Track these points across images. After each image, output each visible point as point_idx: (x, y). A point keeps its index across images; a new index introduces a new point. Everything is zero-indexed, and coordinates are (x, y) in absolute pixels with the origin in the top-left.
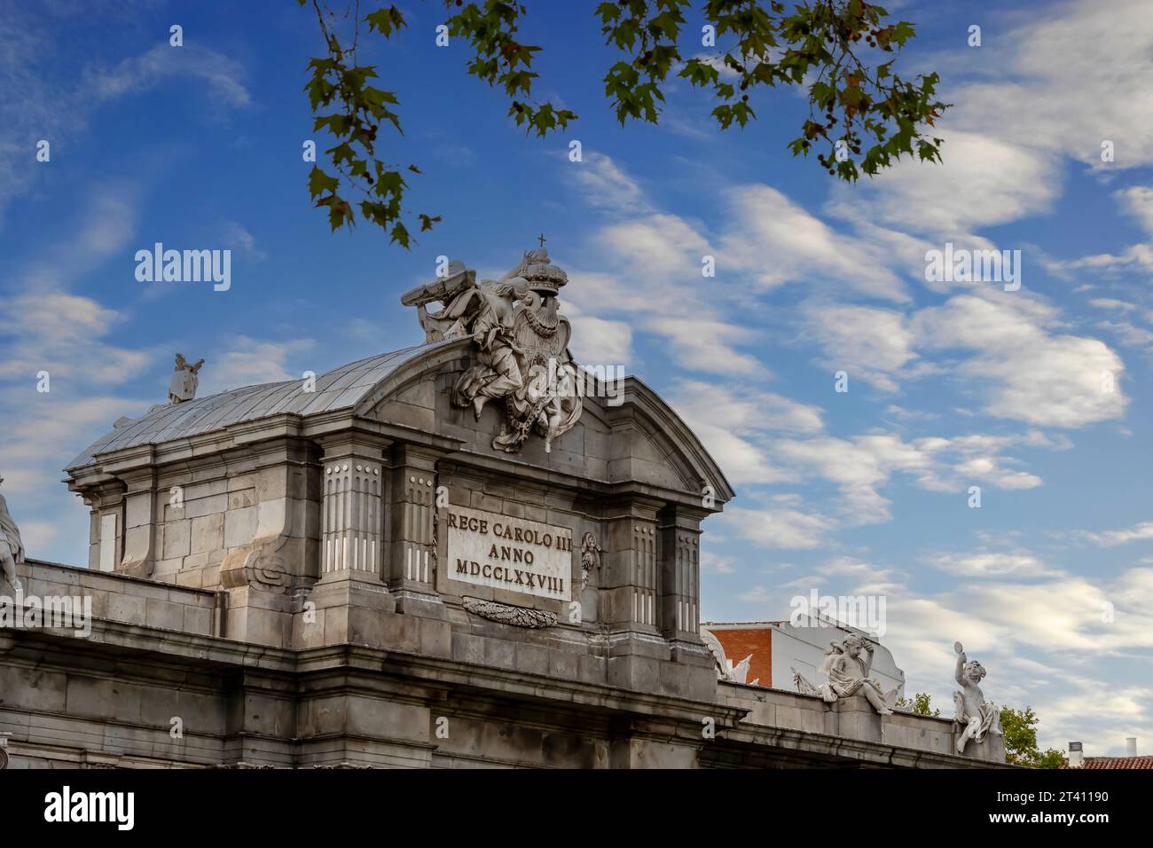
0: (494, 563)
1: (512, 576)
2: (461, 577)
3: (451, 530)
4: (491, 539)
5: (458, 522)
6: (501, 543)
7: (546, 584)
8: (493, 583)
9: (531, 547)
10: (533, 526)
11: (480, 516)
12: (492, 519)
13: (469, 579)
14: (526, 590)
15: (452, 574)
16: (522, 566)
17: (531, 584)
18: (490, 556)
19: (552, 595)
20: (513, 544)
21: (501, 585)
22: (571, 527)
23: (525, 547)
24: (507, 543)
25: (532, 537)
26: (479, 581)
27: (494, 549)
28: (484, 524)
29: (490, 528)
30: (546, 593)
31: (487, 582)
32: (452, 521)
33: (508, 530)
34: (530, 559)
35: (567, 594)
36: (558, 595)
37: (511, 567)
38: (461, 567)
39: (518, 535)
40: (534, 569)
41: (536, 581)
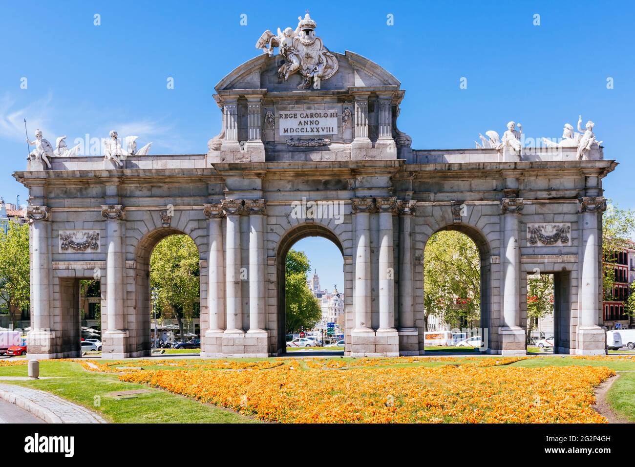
0: (300, 127)
1: (309, 129)
2: (286, 134)
3: (281, 120)
4: (299, 119)
5: (284, 116)
6: (303, 120)
7: (325, 130)
8: (300, 134)
9: (318, 119)
10: (318, 111)
12: (298, 113)
13: (289, 134)
14: (316, 133)
15: (282, 133)
16: (314, 126)
17: (318, 131)
18: (299, 125)
19: (328, 133)
20: (309, 119)
21: (305, 134)
22: (337, 108)
23: (315, 119)
24: (306, 119)
25: (319, 115)
26: (295, 134)
27: (300, 122)
28: (295, 115)
29: (298, 116)
30: (325, 133)
31: (297, 134)
32: (281, 116)
33: (307, 115)
34: (317, 123)
35: (335, 132)
36: (331, 133)
37: (308, 127)
38: (286, 131)
39: (312, 116)
40: (319, 126)
41: (320, 130)
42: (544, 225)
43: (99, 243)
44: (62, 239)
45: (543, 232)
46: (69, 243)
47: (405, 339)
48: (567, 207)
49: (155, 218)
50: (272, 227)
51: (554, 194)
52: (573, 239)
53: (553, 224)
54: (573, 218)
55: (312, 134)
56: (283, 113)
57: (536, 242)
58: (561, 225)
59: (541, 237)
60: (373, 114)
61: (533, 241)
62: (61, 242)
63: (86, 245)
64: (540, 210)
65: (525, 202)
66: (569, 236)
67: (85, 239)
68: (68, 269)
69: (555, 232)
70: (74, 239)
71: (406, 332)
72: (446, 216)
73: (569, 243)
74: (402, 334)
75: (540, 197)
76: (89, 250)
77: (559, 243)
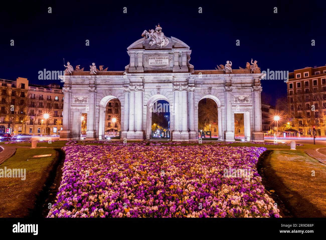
1: (159, 63)
2: (151, 64)
3: (149, 60)
6: (157, 60)
9: (162, 59)
10: (162, 57)
11: (154, 57)
13: (152, 64)
14: (161, 64)
15: (150, 64)
16: (161, 62)
17: (162, 63)
18: (155, 61)
19: (165, 64)
20: (159, 60)
21: (158, 64)
23: (161, 59)
24: (158, 60)
26: (154, 64)
29: (155, 58)
30: (164, 64)
31: (155, 64)
32: (150, 58)
33: (158, 58)
34: (162, 61)
35: (168, 64)
36: (166, 64)
37: (159, 62)
38: (151, 63)
39: (160, 58)
40: (162, 62)
41: (163, 63)
42: (240, 96)
43: (87, 100)
44: (75, 98)
45: (240, 98)
46: (77, 100)
47: (191, 135)
48: (248, 90)
49: (106, 92)
50: (146, 96)
51: (243, 85)
52: (250, 101)
53: (243, 96)
54: (251, 93)
55: (160, 64)
56: (150, 57)
57: (237, 102)
58: (246, 96)
59: (239, 100)
60: (180, 58)
61: (236, 101)
62: (74, 100)
63: (83, 101)
64: (238, 90)
65: (233, 88)
66: (249, 100)
67: (83, 99)
68: (76, 109)
69: (244, 98)
70: (79, 99)
71: (191, 133)
72: (206, 92)
73: (249, 102)
74: (190, 133)
75: (238, 86)
76: (84, 103)
77: (245, 102)
